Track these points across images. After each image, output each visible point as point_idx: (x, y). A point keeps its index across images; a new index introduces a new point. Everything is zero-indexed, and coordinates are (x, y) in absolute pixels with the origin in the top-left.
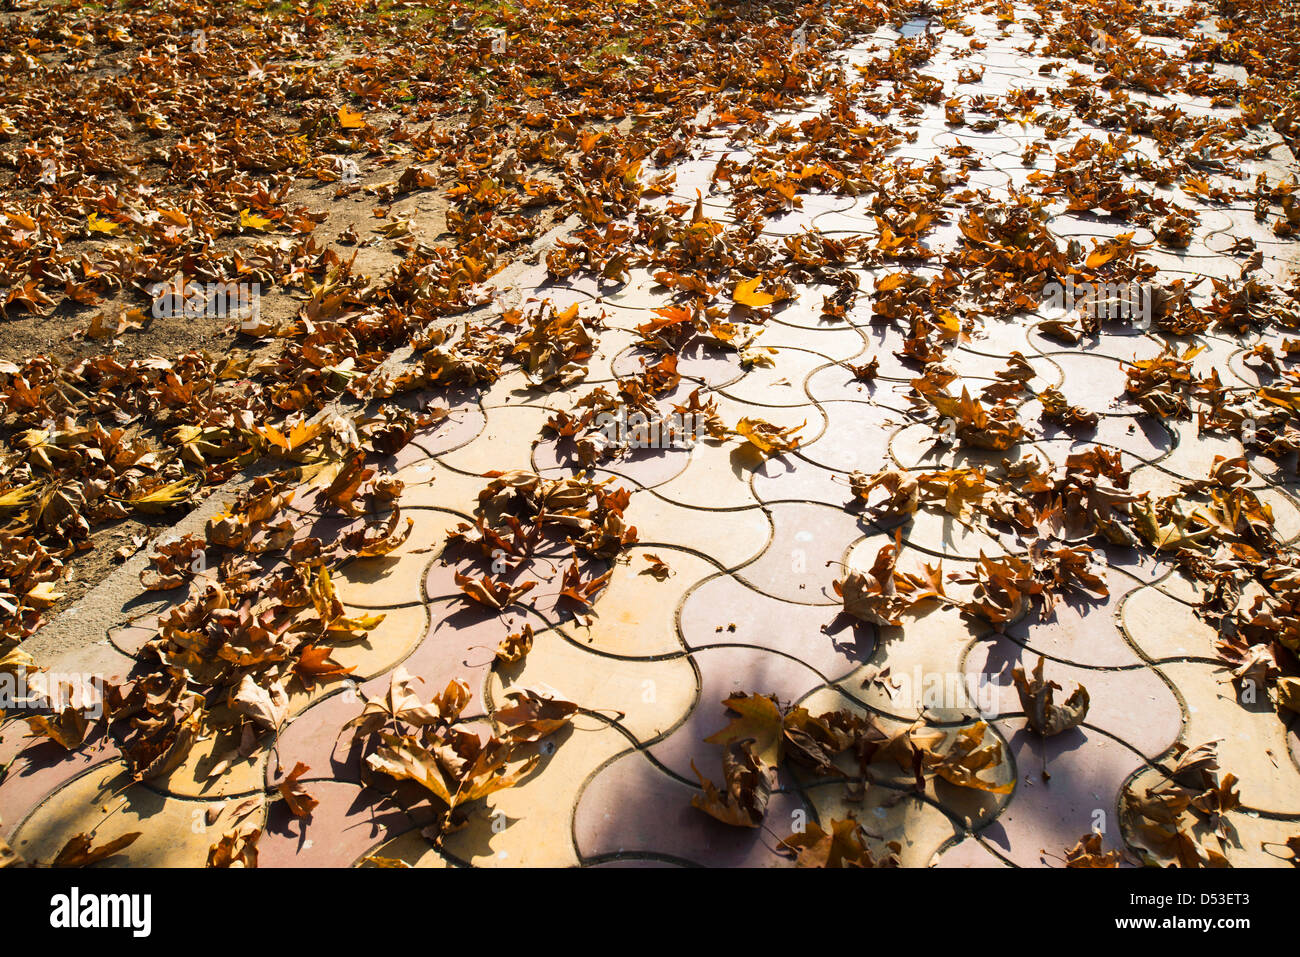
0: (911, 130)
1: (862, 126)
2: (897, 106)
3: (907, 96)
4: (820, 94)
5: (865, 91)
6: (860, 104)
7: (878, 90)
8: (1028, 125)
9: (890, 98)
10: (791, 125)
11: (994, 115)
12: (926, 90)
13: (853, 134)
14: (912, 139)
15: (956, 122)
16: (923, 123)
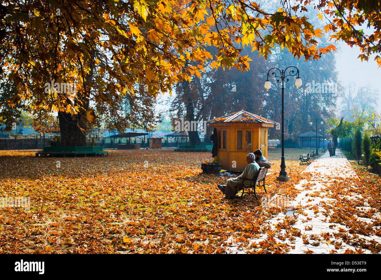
0: (293, 245)
1: (278, 243)
2: (287, 237)
3: (290, 234)
4: (264, 233)
5: (277, 232)
6: (276, 236)
7: (281, 232)
8: (329, 244)
9: (285, 235)
10: (256, 243)
11: (318, 241)
12: (296, 232)
13: (275, 246)
14: (293, 248)
15: (306, 243)
16: (296, 243)
